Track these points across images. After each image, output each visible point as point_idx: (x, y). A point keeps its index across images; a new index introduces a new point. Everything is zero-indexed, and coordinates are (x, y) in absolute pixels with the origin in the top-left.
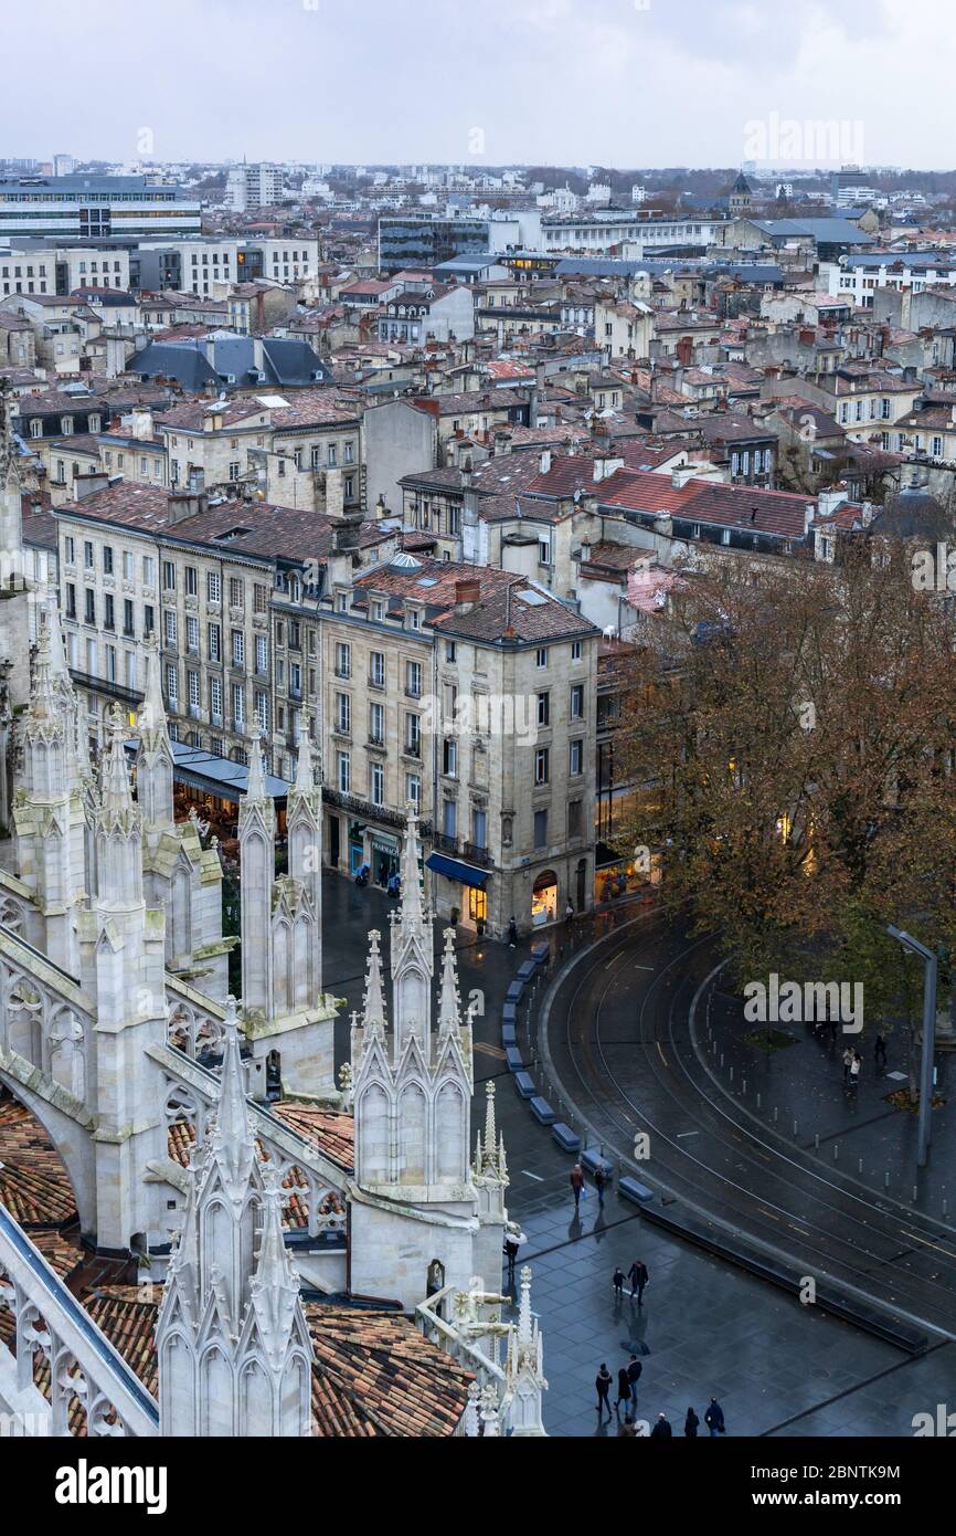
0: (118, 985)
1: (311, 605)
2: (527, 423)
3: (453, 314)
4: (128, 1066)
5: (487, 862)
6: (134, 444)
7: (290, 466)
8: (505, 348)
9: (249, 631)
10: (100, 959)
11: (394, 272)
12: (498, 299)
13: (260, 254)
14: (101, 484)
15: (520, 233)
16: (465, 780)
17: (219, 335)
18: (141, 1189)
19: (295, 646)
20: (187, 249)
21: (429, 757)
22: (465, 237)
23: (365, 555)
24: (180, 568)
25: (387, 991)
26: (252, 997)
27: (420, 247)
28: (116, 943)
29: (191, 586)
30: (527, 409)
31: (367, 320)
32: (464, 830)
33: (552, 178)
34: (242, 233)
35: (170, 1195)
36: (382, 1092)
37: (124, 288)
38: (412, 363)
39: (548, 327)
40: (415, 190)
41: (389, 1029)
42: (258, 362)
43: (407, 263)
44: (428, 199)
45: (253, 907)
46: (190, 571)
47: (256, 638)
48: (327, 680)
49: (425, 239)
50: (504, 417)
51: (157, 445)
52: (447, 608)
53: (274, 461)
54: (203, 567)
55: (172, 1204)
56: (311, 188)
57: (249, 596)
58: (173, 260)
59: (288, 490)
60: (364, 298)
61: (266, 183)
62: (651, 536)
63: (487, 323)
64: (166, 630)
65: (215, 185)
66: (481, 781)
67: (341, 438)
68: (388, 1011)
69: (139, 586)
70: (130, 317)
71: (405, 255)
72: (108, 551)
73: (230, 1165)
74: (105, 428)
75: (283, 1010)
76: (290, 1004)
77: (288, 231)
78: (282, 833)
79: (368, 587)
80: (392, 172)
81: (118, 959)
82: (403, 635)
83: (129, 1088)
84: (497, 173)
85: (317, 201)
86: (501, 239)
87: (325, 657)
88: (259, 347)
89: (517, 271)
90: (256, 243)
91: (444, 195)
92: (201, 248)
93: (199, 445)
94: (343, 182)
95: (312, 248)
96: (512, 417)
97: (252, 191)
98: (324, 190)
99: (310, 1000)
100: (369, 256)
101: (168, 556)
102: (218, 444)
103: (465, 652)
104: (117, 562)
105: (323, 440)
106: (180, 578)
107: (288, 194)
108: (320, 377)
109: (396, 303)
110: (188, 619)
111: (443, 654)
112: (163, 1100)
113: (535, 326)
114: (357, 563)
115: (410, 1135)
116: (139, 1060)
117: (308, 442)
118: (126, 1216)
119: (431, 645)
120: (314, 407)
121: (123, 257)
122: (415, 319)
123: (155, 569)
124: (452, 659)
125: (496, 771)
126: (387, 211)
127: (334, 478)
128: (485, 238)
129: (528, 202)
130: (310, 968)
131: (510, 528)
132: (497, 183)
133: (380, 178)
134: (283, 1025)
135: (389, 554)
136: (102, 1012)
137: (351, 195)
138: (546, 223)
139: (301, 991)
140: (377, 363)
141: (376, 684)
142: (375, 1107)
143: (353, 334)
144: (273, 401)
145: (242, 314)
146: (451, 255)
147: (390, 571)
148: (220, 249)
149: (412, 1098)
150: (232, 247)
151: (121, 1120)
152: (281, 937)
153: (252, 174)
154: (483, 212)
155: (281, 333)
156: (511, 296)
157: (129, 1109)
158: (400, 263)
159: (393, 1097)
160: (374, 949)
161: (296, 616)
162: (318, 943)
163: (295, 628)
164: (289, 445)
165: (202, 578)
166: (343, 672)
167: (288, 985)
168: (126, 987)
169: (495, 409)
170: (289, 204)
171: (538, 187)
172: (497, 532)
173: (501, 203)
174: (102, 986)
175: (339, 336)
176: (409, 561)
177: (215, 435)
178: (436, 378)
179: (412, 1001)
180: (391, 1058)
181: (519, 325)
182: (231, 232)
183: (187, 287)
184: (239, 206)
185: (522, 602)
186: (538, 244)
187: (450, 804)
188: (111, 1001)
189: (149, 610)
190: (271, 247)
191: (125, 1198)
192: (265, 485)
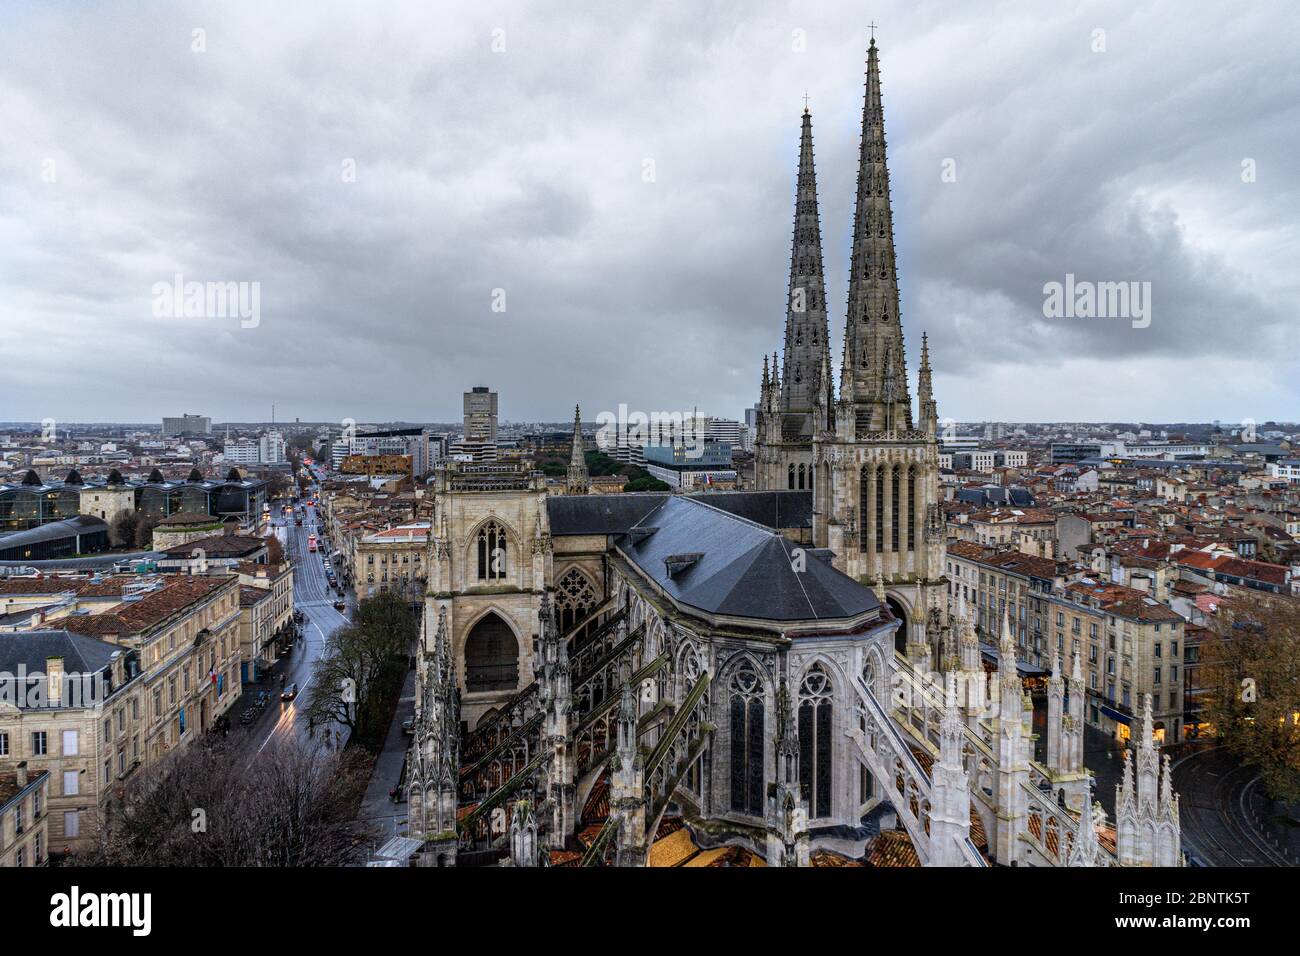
0: (1009, 754)
1: (1046, 596)
2: (1132, 526)
3: (1089, 481)
4: (1013, 788)
5: (1130, 714)
6: (962, 526)
7: (1030, 538)
8: (1115, 495)
9: (1017, 603)
10: (1002, 741)
11: (1059, 464)
12: (1107, 475)
13: (1003, 456)
14: (954, 541)
15: (1116, 449)
16: (1119, 677)
17: (989, 486)
18: (1016, 841)
19: (1038, 612)
20: (974, 454)
21: (1101, 665)
22: (1089, 451)
23: (1070, 577)
24: (988, 575)
25: (1135, 778)
26: (1052, 764)
27: (1070, 454)
28: (1010, 735)
29: (992, 583)
30: (1132, 521)
31: (1050, 483)
32: (1119, 698)
33: (1123, 428)
34: (997, 448)
35: (1030, 847)
36: (1132, 823)
37: (950, 468)
38: (1072, 500)
39: (1131, 487)
40: (1063, 432)
41: (1136, 795)
42: (1007, 497)
43: (1066, 460)
44: (1068, 436)
45: (1053, 725)
46: (992, 578)
47: (1021, 606)
48: (1052, 626)
49: (1072, 451)
50: (1121, 523)
51: (969, 526)
52: (1109, 603)
53: (1023, 536)
54: (998, 577)
55: (1030, 851)
56: (1018, 432)
57: (1018, 589)
58: (969, 458)
59: (1029, 547)
60: (1047, 474)
61: (1000, 430)
62: (1205, 579)
63: (1103, 485)
64: (981, 599)
65: (980, 430)
66: (1126, 678)
67: (1047, 528)
68: (1135, 787)
69: (970, 581)
70: (952, 478)
71: (1063, 457)
72: (958, 567)
73: (1086, 851)
74: (948, 519)
75: (1066, 772)
76: (1069, 770)
77: (1012, 448)
78: (1066, 695)
79: (1072, 590)
80: (1052, 425)
81: (1010, 742)
83: (1013, 796)
84: (1098, 426)
85: (1021, 436)
86: (1106, 451)
87: (1052, 617)
88: (1007, 492)
89: (1115, 464)
90: (1002, 453)
91: (1075, 435)
92: (980, 454)
93: (988, 528)
94: (1031, 429)
95: (1025, 454)
96: (1125, 524)
97: (995, 433)
98: (1023, 432)
99: (1078, 770)
100: (1047, 457)
101: (982, 570)
102: (995, 528)
103: (1119, 623)
104: (961, 571)
105: (1039, 529)
106: (988, 580)
107: (1009, 434)
108: (1033, 503)
109: (1063, 476)
110: (991, 596)
111: (1109, 622)
112: (1026, 807)
113: (1125, 487)
114: (1066, 580)
115: (1146, 846)
116: (1018, 787)
117: (1033, 529)
118: (1010, 852)
119: (1103, 617)
120: (1034, 516)
121: (950, 457)
122: (1072, 482)
123: (977, 575)
124: (1113, 624)
125: (1135, 675)
126: (1052, 440)
127: (1048, 544)
128: (1099, 451)
129: (1114, 437)
130: (1078, 756)
131: (1135, 571)
132: (1098, 430)
133: (1046, 428)
134: (1066, 778)
135: (1080, 577)
136: (1002, 763)
137: (1035, 434)
138: (1127, 445)
139: (1074, 765)
140: (1057, 499)
141: (1076, 631)
142: (1128, 830)
143: (1045, 488)
144: (1018, 513)
145: (998, 478)
146: (1082, 458)
147: (1081, 585)
148: (988, 454)
149: (1147, 829)
150: (992, 454)
151: (1009, 810)
152: (1066, 740)
153: (995, 426)
154: (1095, 441)
155: (1014, 486)
156: (1113, 474)
157: (1012, 807)
158: (1061, 460)
159: (1138, 827)
160: (1129, 758)
161: (1039, 600)
162: (1082, 744)
163: (1039, 606)
164: (1025, 530)
165: (997, 580)
166: (1060, 624)
167: (1069, 764)
168: (1013, 754)
169: (1117, 520)
170: (1010, 438)
171: (1117, 431)
172: (1129, 572)
173: (1102, 437)
174: (1003, 752)
175: (1039, 488)
176: (1090, 581)
177: (995, 524)
178: (1087, 506)
179: (1147, 785)
180: (1137, 808)
181: (1117, 486)
182: (989, 448)
183: (974, 468)
184: (989, 438)
185: (1146, 603)
186: (1123, 453)
187: (1112, 686)
188: (1007, 760)
189: (974, 591)
190: (1008, 453)
191: (1010, 844)
192: (1019, 545)
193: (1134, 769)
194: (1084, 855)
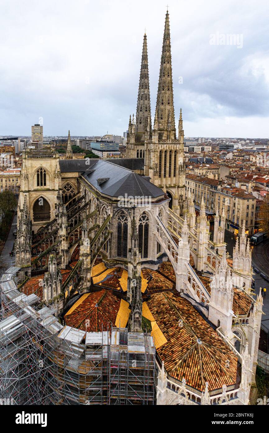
0: (202, 239)
1: (215, 191)
2: (242, 170)
3: (230, 156)
4: (203, 248)
5: (239, 226)
6: (190, 170)
7: (211, 173)
8: (237, 160)
9: (206, 193)
10: (200, 234)
11: (221, 150)
12: (235, 154)
13: (204, 148)
14: (188, 174)
15: (238, 146)
16: (236, 215)
17: (199, 157)
18: (203, 264)
19: (213, 196)
20: (195, 147)
21: (231, 212)
22: (230, 146)
23: (223, 185)
24: (198, 184)
25: (239, 245)
26: (215, 241)
27: (224, 147)
28: (202, 233)
29: (199, 187)
30: (242, 168)
31: (218, 156)
32: (235, 222)
33: (241, 140)
34: (202, 145)
36: (238, 258)
37: (187, 151)
38: (224, 162)
39: (243, 158)
40: (222, 141)
41: (239, 250)
42: (205, 161)
43: (223, 149)
44: (224, 142)
45: (216, 230)
46: (199, 185)
47: (207, 194)
48: (217, 200)
49: (225, 146)
50: (239, 169)
51: (193, 169)
52: (234, 193)
53: (209, 173)
54: (201, 185)
55: (207, 267)
56: (209, 140)
57: (207, 189)
58: (193, 148)
59: (211, 176)
60: (217, 153)
61: (203, 140)
62: (263, 186)
63: (234, 157)
64: (195, 192)
65: (197, 140)
66: (238, 216)
67: (216, 170)
68: (239, 248)
69: (192, 187)
70: (188, 155)
71: (222, 148)
72: (189, 182)
73: (224, 266)
74: (186, 167)
75: (219, 243)
76: (220, 243)
77: (207, 145)
78: (220, 221)
79: (223, 189)
80: (219, 138)
81: (202, 235)
82: (223, 194)
83: (203, 251)
84: (233, 139)
85: (210, 142)
86: (235, 147)
87: (217, 197)
88: (205, 159)
89: (238, 151)
90: (204, 147)
91: (226, 141)
92: (197, 147)
93: (198, 170)
94: (213, 140)
95: (211, 147)
96: (240, 169)
97: (202, 141)
98: (210, 140)
99: (222, 243)
100: (217, 148)
101: (196, 183)
102: (201, 170)
103: (237, 199)
104: (190, 183)
105: (214, 170)
106: (198, 186)
107: (206, 141)
108: (212, 163)
109: (222, 154)
110: (198, 191)
111: (234, 199)
112: (207, 254)
113: (241, 158)
114: (222, 186)
115: (241, 265)
116: (204, 248)
117: (212, 171)
118: (201, 267)
119: (232, 197)
120: (213, 166)
121: (187, 148)
122: (225, 156)
123: (195, 185)
124: (235, 200)
125: (241, 215)
126: (219, 143)
127: (217, 175)
128: (233, 147)
129: (238, 142)
130: (223, 239)
131: (242, 183)
132: (233, 140)
133: (218, 139)
134: (219, 245)
135: (226, 185)
136: (200, 241)
137: (214, 141)
138: (242, 145)
139: (221, 241)
140: (220, 161)
141: (224, 202)
142: (236, 260)
143: (216, 158)
144: (208, 165)
145: (202, 155)
146: (228, 149)
147: (226, 188)
148: (199, 147)
149: (242, 260)
150: (200, 147)
151: (201, 255)
152: (219, 234)
153: (202, 138)
154: (232, 143)
155: (207, 157)
156: (237, 154)
157: (202, 254)
158: (222, 149)
159: (239, 259)
160: (237, 239)
161: (213, 192)
162: (224, 236)
163: (213, 194)
164: (210, 171)
165: (201, 186)
166: (219, 200)
167: (220, 241)
168: (203, 239)
169: (238, 168)
170: (206, 142)
171: (239, 140)
172: (240, 184)
173: (234, 142)
174: (200, 238)
175: (215, 158)
176: (229, 186)
177: (201, 169)
178: (229, 164)
179: (243, 247)
180: (239, 254)
181: (238, 157)
182: (200, 145)
183: (195, 151)
184: (200, 142)
185: (245, 193)
186: (241, 147)
187: (234, 218)
188: (201, 240)
189: (193, 189)
190: (205, 147)
191: (201, 265)
192: (208, 175)
193: (239, 242)
194: (223, 268)
